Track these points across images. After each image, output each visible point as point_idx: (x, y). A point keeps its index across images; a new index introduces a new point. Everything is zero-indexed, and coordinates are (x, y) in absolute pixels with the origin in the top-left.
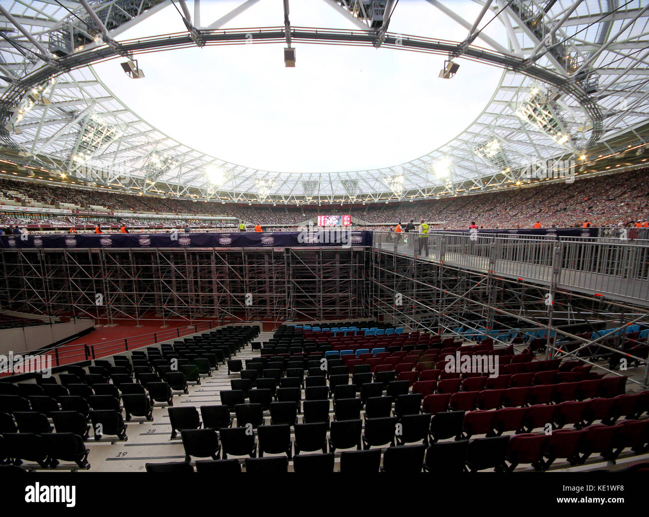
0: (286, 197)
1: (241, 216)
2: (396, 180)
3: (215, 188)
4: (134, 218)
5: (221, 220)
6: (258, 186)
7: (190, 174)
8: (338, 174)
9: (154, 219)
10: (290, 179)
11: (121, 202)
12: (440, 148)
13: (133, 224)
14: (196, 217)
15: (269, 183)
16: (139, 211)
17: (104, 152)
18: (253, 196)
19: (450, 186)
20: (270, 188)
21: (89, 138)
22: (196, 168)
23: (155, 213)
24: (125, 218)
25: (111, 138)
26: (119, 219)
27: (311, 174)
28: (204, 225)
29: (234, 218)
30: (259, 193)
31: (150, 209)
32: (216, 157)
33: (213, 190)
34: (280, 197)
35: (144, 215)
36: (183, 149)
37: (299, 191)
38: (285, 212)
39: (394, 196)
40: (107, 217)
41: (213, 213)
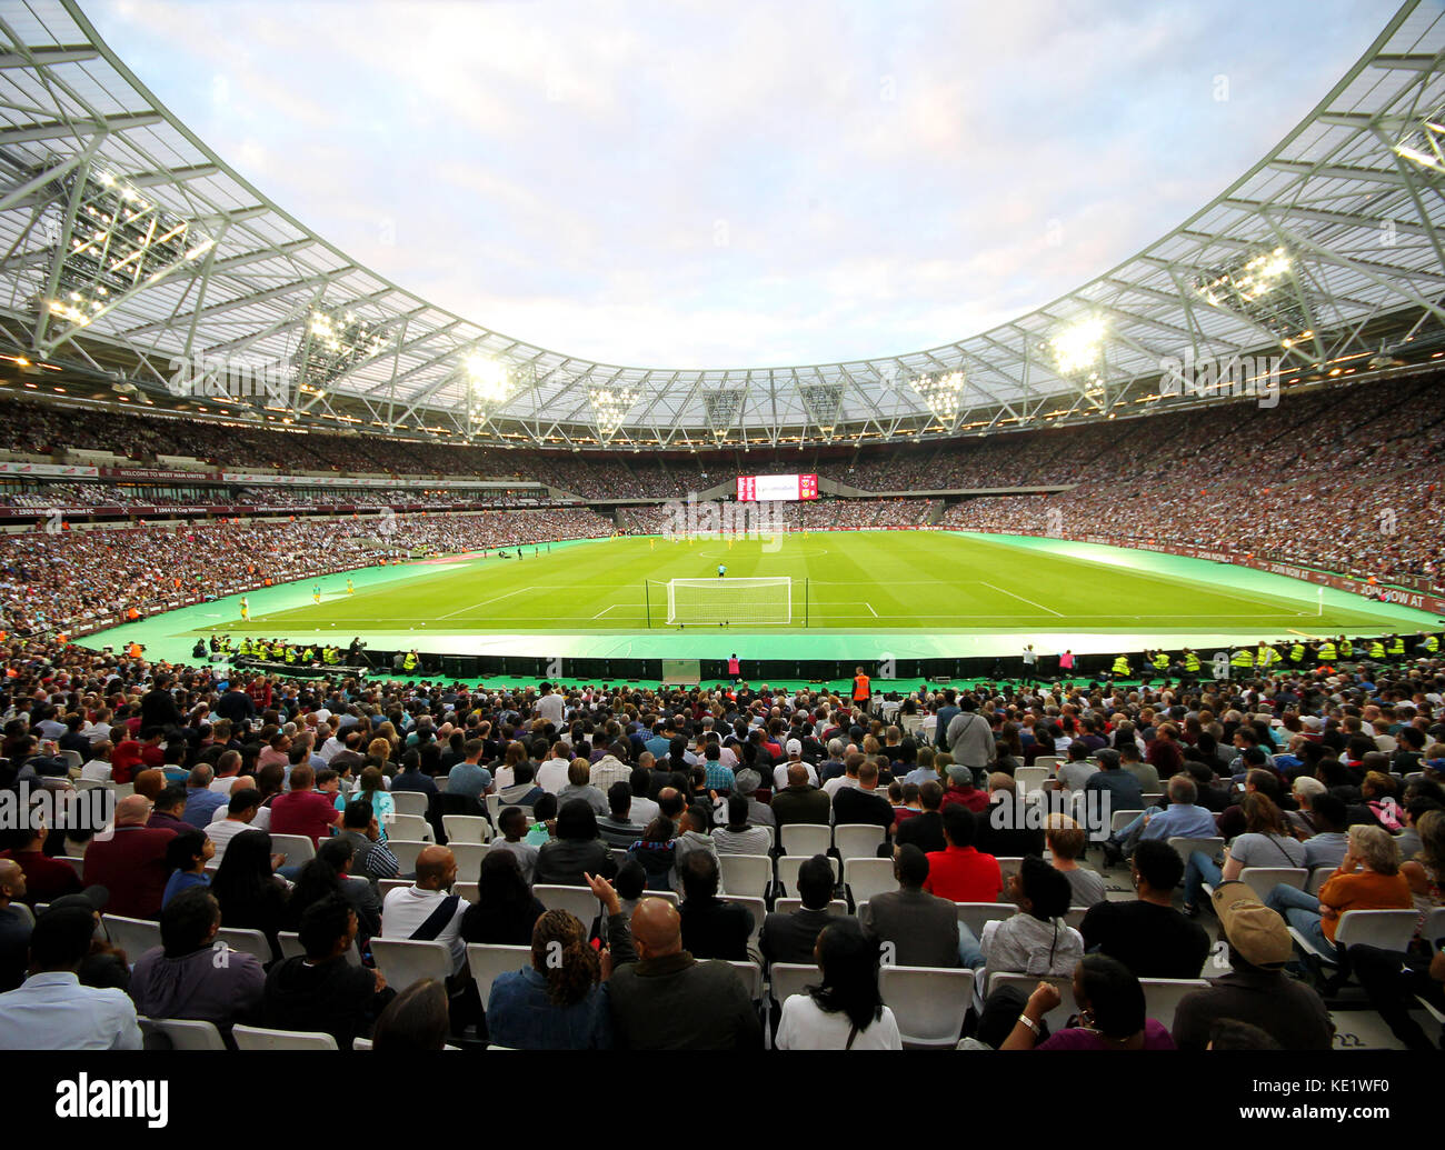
0: (665, 433)
1: (553, 480)
2: (941, 385)
3: (488, 409)
4: (279, 488)
5: (504, 491)
6: (595, 404)
7: (422, 375)
8: (794, 371)
9: (332, 489)
10: (673, 388)
11: (251, 447)
12: (1079, 290)
13: (271, 502)
14: (442, 484)
15: (622, 396)
16: (295, 469)
17: (178, 307)
18: (582, 430)
19: (1097, 393)
20: (625, 408)
21: (96, 246)
22: (440, 359)
23: (338, 473)
24: (254, 487)
25: (175, 254)
26: (237, 490)
27: (727, 373)
28: (462, 502)
29: (538, 484)
30: (599, 421)
31: (323, 465)
32: (490, 328)
33: (483, 414)
34: (649, 433)
35: (308, 480)
36: (400, 304)
37: (695, 417)
38: (659, 467)
39: (936, 422)
40: (204, 487)
41: (486, 472)
